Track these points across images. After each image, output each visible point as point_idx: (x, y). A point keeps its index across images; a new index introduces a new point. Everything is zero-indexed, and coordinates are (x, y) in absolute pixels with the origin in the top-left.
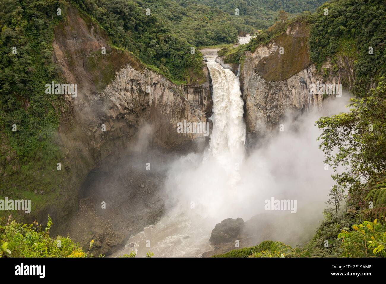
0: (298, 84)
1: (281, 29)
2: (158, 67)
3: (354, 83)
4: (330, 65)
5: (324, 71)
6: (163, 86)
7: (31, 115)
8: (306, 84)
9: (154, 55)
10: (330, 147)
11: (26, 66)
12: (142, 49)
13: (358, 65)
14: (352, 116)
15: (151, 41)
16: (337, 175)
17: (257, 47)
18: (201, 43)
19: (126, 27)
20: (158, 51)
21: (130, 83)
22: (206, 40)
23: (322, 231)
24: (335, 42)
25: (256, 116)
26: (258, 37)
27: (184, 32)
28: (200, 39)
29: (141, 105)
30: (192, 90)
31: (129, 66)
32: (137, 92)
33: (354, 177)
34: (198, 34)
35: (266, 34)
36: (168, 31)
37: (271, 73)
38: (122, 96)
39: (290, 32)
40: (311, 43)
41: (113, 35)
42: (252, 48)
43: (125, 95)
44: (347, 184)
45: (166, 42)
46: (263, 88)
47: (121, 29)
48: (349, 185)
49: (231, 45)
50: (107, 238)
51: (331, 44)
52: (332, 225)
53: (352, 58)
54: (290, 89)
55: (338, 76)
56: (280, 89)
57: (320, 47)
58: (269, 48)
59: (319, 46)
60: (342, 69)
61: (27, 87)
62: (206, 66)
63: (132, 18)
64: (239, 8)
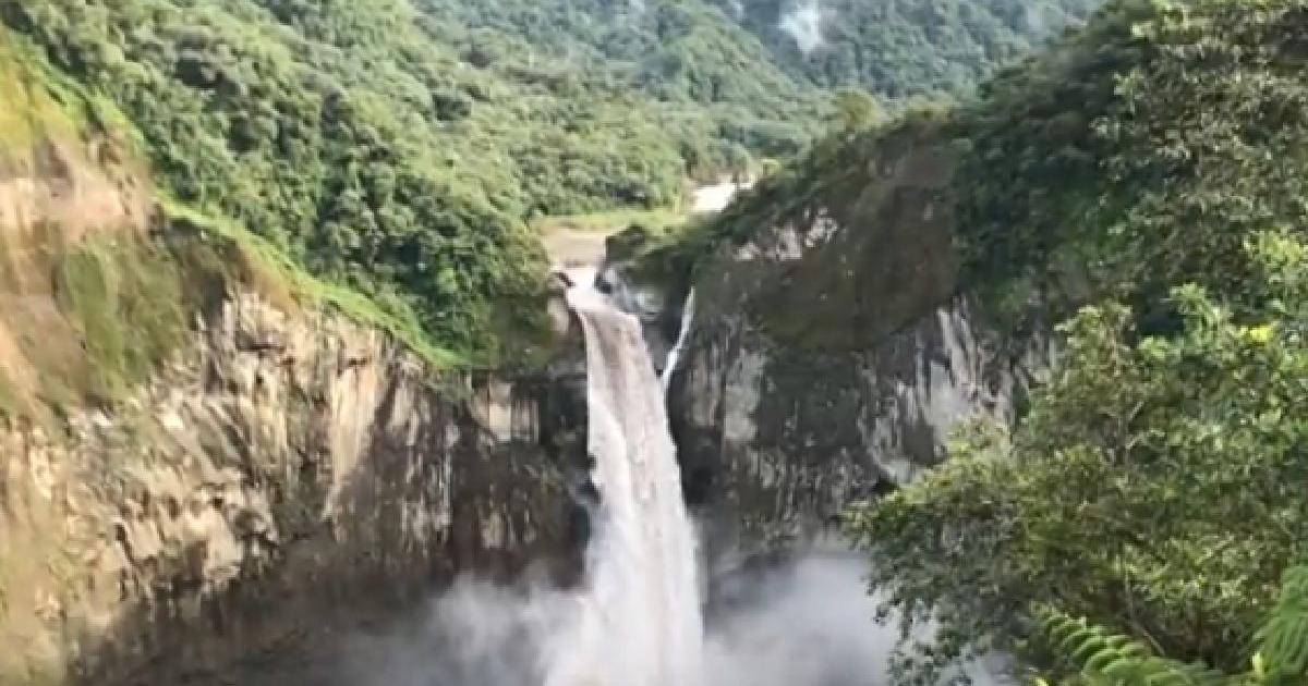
1: (845, 152)
2: (368, 297)
4: (1036, 293)
5: (1014, 314)
6: (388, 374)
8: (947, 362)
9: (353, 251)
12: (303, 224)
15: (338, 194)
17: (761, 222)
18: (543, 207)
20: (369, 234)
22: (563, 194)
26: (761, 186)
27: (474, 164)
28: (538, 189)
30: (505, 390)
31: (245, 294)
32: (280, 396)
34: (529, 170)
35: (789, 174)
38: (212, 411)
39: (882, 167)
40: (959, 209)
41: (183, 169)
42: (740, 227)
47: (220, 144)
49: (658, 212)
51: (1034, 213)
58: (802, 228)
59: (990, 220)
62: (561, 296)
63: (266, 105)
64: (691, 77)
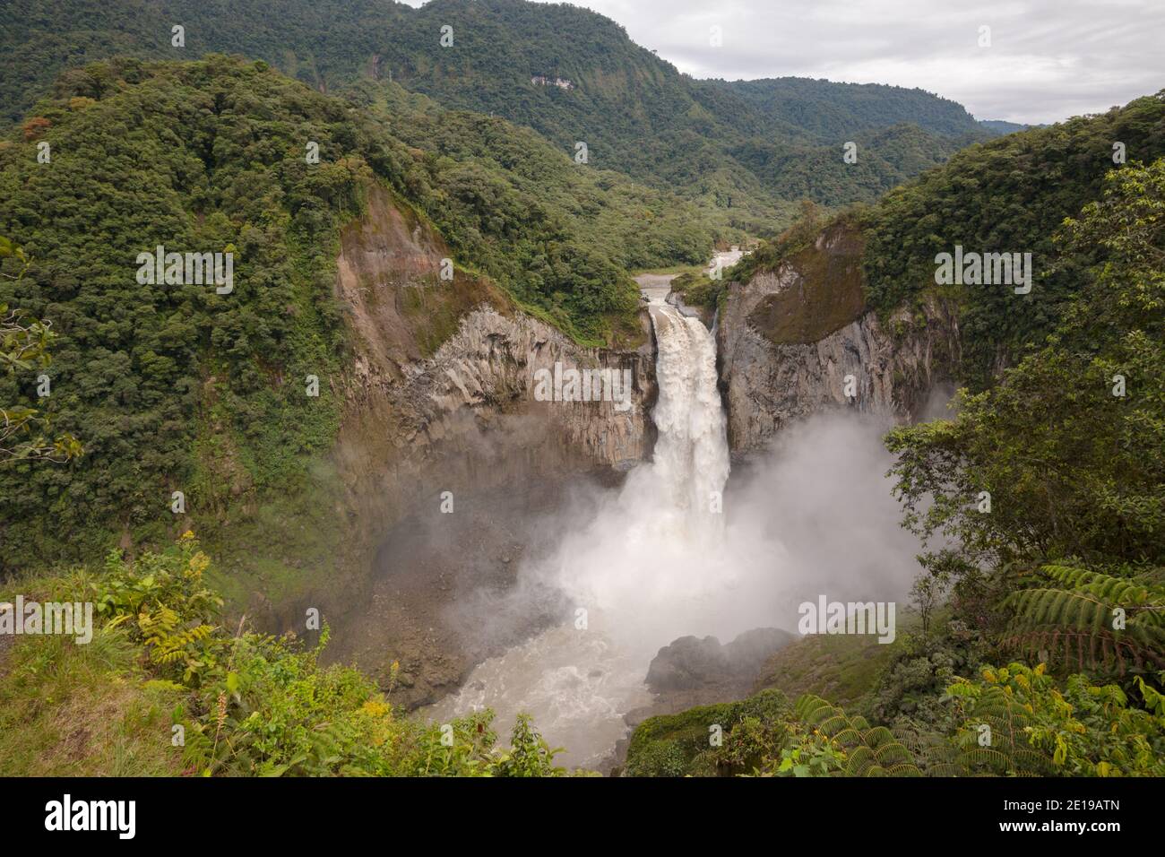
0: (839, 352)
1: (803, 236)
2: (547, 310)
3: (961, 353)
4: (909, 315)
5: (897, 326)
6: (556, 350)
7: (285, 403)
8: (857, 352)
9: (540, 286)
10: (915, 493)
11: (282, 304)
12: (516, 271)
13: (968, 317)
14: (962, 428)
15: (533, 256)
16: (930, 556)
17: (755, 273)
18: (637, 263)
19: (484, 228)
20: (549, 277)
21: (490, 343)
22: (648, 257)
23: (893, 673)
24: (919, 266)
25: (751, 418)
26: (756, 254)
27: (602, 241)
28: (635, 254)
29: (509, 386)
30: (616, 360)
31: (487, 308)
32: (502, 360)
33: (967, 559)
34: (630, 244)
35: (773, 248)
36: (570, 236)
37: (784, 327)
38: (469, 367)
39: (823, 244)
40: (867, 268)
41: (458, 245)
42: (744, 275)
43: (476, 365)
44: (950, 575)
45: (566, 260)
46: (766, 359)
47: (475, 232)
48: (954, 578)
49: (699, 267)
50: (427, 668)
51: (911, 270)
52: (914, 662)
53: (955, 301)
54: (823, 362)
55: (926, 339)
56: (803, 363)
57: (888, 277)
58: (779, 277)
59: (885, 274)
60: (934, 324)
61: (282, 346)
62: (645, 310)
63: (498, 211)
64: (717, 195)
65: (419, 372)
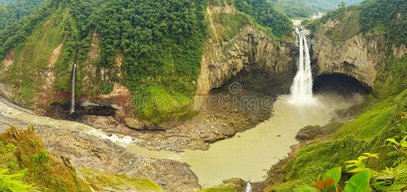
0: (352, 44)
1: (341, 11)
4: (370, 33)
5: (367, 37)
6: (267, 40)
8: (357, 43)
17: (327, 21)
20: (266, 18)
21: (248, 36)
24: (373, 21)
26: (327, 15)
30: (285, 45)
31: (248, 26)
32: (251, 42)
37: (336, 37)
40: (360, 20)
42: (324, 21)
43: (243, 43)
46: (330, 46)
49: (307, 19)
54: (347, 47)
55: (375, 40)
56: (341, 47)
58: (334, 22)
62: (294, 30)
65: (227, 44)
